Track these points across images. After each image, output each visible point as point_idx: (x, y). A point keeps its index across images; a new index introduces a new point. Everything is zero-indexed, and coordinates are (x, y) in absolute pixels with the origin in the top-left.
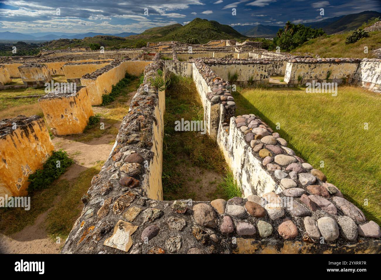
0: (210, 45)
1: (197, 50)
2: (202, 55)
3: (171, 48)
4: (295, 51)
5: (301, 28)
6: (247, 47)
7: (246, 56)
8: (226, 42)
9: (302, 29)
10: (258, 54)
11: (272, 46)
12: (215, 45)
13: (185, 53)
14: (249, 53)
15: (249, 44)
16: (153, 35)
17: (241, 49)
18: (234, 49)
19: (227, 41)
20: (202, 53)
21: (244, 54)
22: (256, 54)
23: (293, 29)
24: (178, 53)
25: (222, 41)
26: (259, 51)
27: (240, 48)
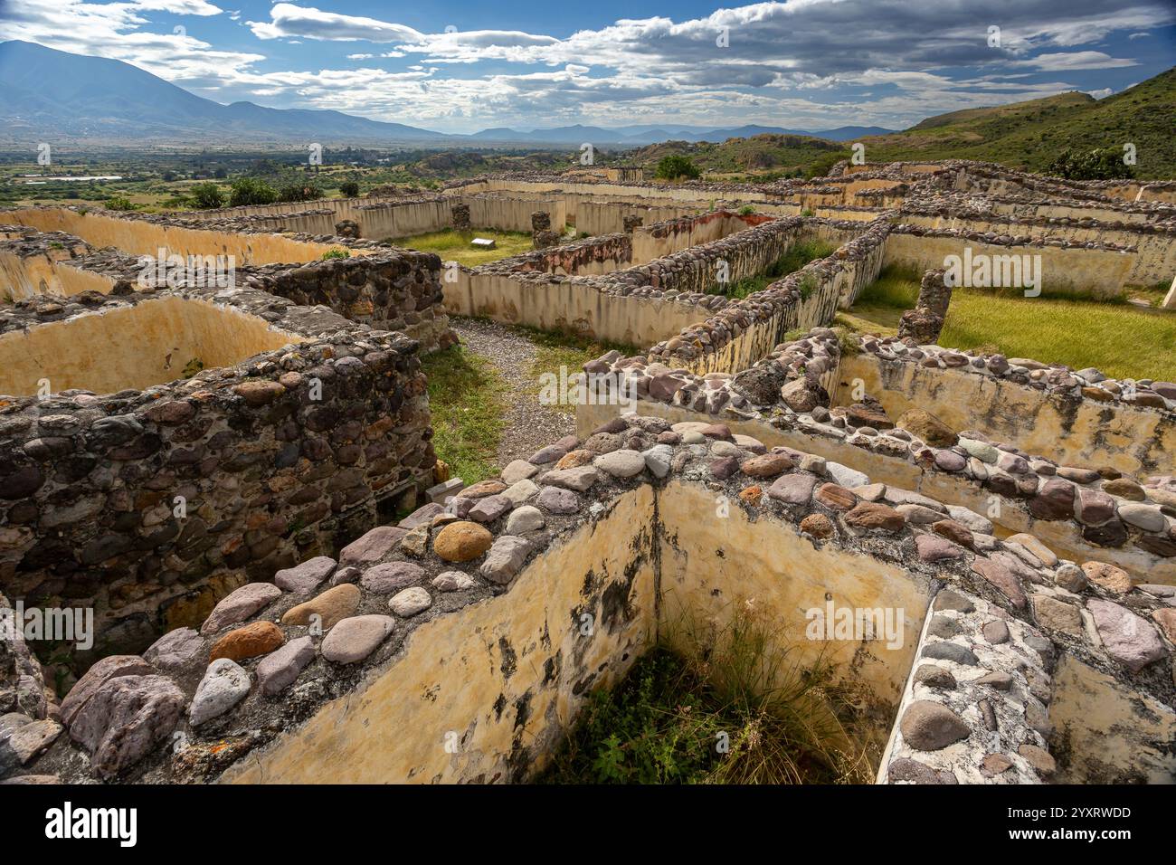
1: (1058, 223)
2: (1076, 257)
3: (903, 195)
13: (950, 235)
16: (944, 135)
20: (1077, 245)
24: (903, 232)
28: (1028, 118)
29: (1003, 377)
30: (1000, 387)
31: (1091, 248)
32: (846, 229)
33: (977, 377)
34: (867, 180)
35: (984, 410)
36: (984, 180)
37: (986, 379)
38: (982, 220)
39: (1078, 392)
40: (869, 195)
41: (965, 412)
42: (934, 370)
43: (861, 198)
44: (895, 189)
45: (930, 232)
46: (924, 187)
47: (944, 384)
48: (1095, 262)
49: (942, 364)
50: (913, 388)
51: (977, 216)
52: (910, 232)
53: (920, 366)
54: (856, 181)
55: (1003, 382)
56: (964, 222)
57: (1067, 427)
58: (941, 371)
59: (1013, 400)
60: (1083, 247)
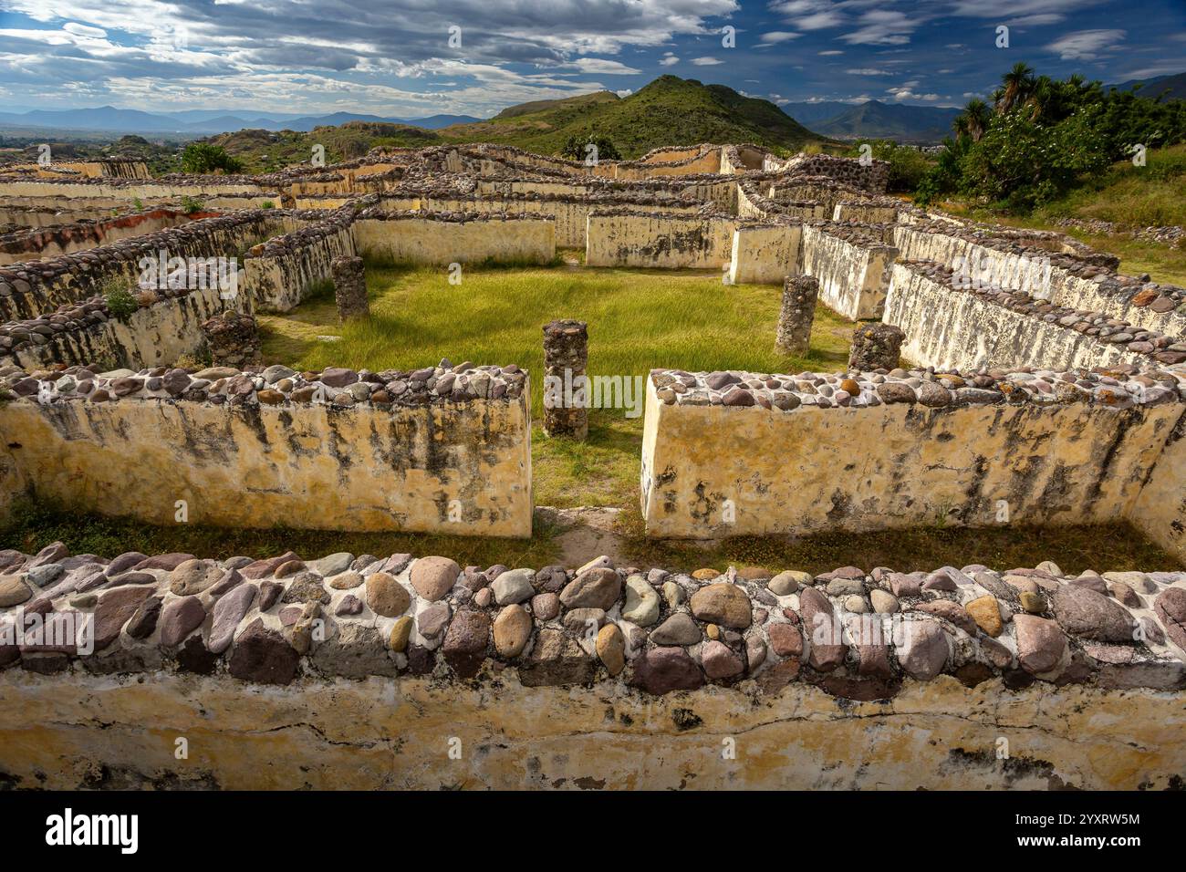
0: (647, 167)
2: (514, 228)
3: (400, 178)
4: (1067, 214)
5: (1084, 97)
6: (804, 183)
7: (785, 244)
8: (719, 155)
9: (1089, 100)
10: (863, 245)
11: (934, 178)
12: (673, 165)
14: (808, 230)
15: (821, 166)
16: (522, 124)
17: (772, 192)
18: (736, 193)
19: (727, 149)
21: (775, 234)
22: (847, 249)
23: (1042, 100)
25: (705, 148)
26: (869, 207)
27: (763, 192)
28: (580, 111)
29: (181, 396)
30: (181, 410)
31: (523, 218)
32: (311, 219)
33: (154, 403)
34: (372, 165)
35: (181, 441)
36: (475, 161)
37: (163, 403)
38: (451, 200)
39: (254, 399)
40: (368, 180)
41: (165, 447)
42: (105, 404)
43: (362, 184)
44: (391, 173)
45: (392, 215)
46: (418, 170)
47: (125, 418)
48: (529, 231)
49: (112, 394)
50: (96, 431)
51: (447, 196)
52: (374, 217)
53: (88, 402)
54: (362, 167)
55: (182, 403)
56: (438, 202)
57: (263, 438)
58: (114, 404)
59: (202, 421)
60: (517, 218)
